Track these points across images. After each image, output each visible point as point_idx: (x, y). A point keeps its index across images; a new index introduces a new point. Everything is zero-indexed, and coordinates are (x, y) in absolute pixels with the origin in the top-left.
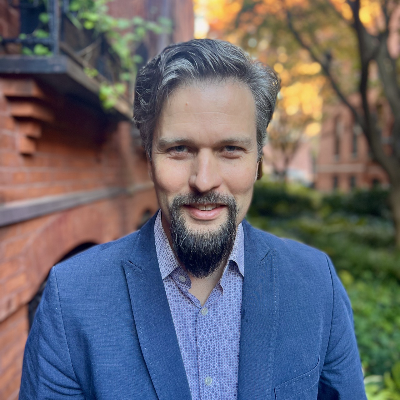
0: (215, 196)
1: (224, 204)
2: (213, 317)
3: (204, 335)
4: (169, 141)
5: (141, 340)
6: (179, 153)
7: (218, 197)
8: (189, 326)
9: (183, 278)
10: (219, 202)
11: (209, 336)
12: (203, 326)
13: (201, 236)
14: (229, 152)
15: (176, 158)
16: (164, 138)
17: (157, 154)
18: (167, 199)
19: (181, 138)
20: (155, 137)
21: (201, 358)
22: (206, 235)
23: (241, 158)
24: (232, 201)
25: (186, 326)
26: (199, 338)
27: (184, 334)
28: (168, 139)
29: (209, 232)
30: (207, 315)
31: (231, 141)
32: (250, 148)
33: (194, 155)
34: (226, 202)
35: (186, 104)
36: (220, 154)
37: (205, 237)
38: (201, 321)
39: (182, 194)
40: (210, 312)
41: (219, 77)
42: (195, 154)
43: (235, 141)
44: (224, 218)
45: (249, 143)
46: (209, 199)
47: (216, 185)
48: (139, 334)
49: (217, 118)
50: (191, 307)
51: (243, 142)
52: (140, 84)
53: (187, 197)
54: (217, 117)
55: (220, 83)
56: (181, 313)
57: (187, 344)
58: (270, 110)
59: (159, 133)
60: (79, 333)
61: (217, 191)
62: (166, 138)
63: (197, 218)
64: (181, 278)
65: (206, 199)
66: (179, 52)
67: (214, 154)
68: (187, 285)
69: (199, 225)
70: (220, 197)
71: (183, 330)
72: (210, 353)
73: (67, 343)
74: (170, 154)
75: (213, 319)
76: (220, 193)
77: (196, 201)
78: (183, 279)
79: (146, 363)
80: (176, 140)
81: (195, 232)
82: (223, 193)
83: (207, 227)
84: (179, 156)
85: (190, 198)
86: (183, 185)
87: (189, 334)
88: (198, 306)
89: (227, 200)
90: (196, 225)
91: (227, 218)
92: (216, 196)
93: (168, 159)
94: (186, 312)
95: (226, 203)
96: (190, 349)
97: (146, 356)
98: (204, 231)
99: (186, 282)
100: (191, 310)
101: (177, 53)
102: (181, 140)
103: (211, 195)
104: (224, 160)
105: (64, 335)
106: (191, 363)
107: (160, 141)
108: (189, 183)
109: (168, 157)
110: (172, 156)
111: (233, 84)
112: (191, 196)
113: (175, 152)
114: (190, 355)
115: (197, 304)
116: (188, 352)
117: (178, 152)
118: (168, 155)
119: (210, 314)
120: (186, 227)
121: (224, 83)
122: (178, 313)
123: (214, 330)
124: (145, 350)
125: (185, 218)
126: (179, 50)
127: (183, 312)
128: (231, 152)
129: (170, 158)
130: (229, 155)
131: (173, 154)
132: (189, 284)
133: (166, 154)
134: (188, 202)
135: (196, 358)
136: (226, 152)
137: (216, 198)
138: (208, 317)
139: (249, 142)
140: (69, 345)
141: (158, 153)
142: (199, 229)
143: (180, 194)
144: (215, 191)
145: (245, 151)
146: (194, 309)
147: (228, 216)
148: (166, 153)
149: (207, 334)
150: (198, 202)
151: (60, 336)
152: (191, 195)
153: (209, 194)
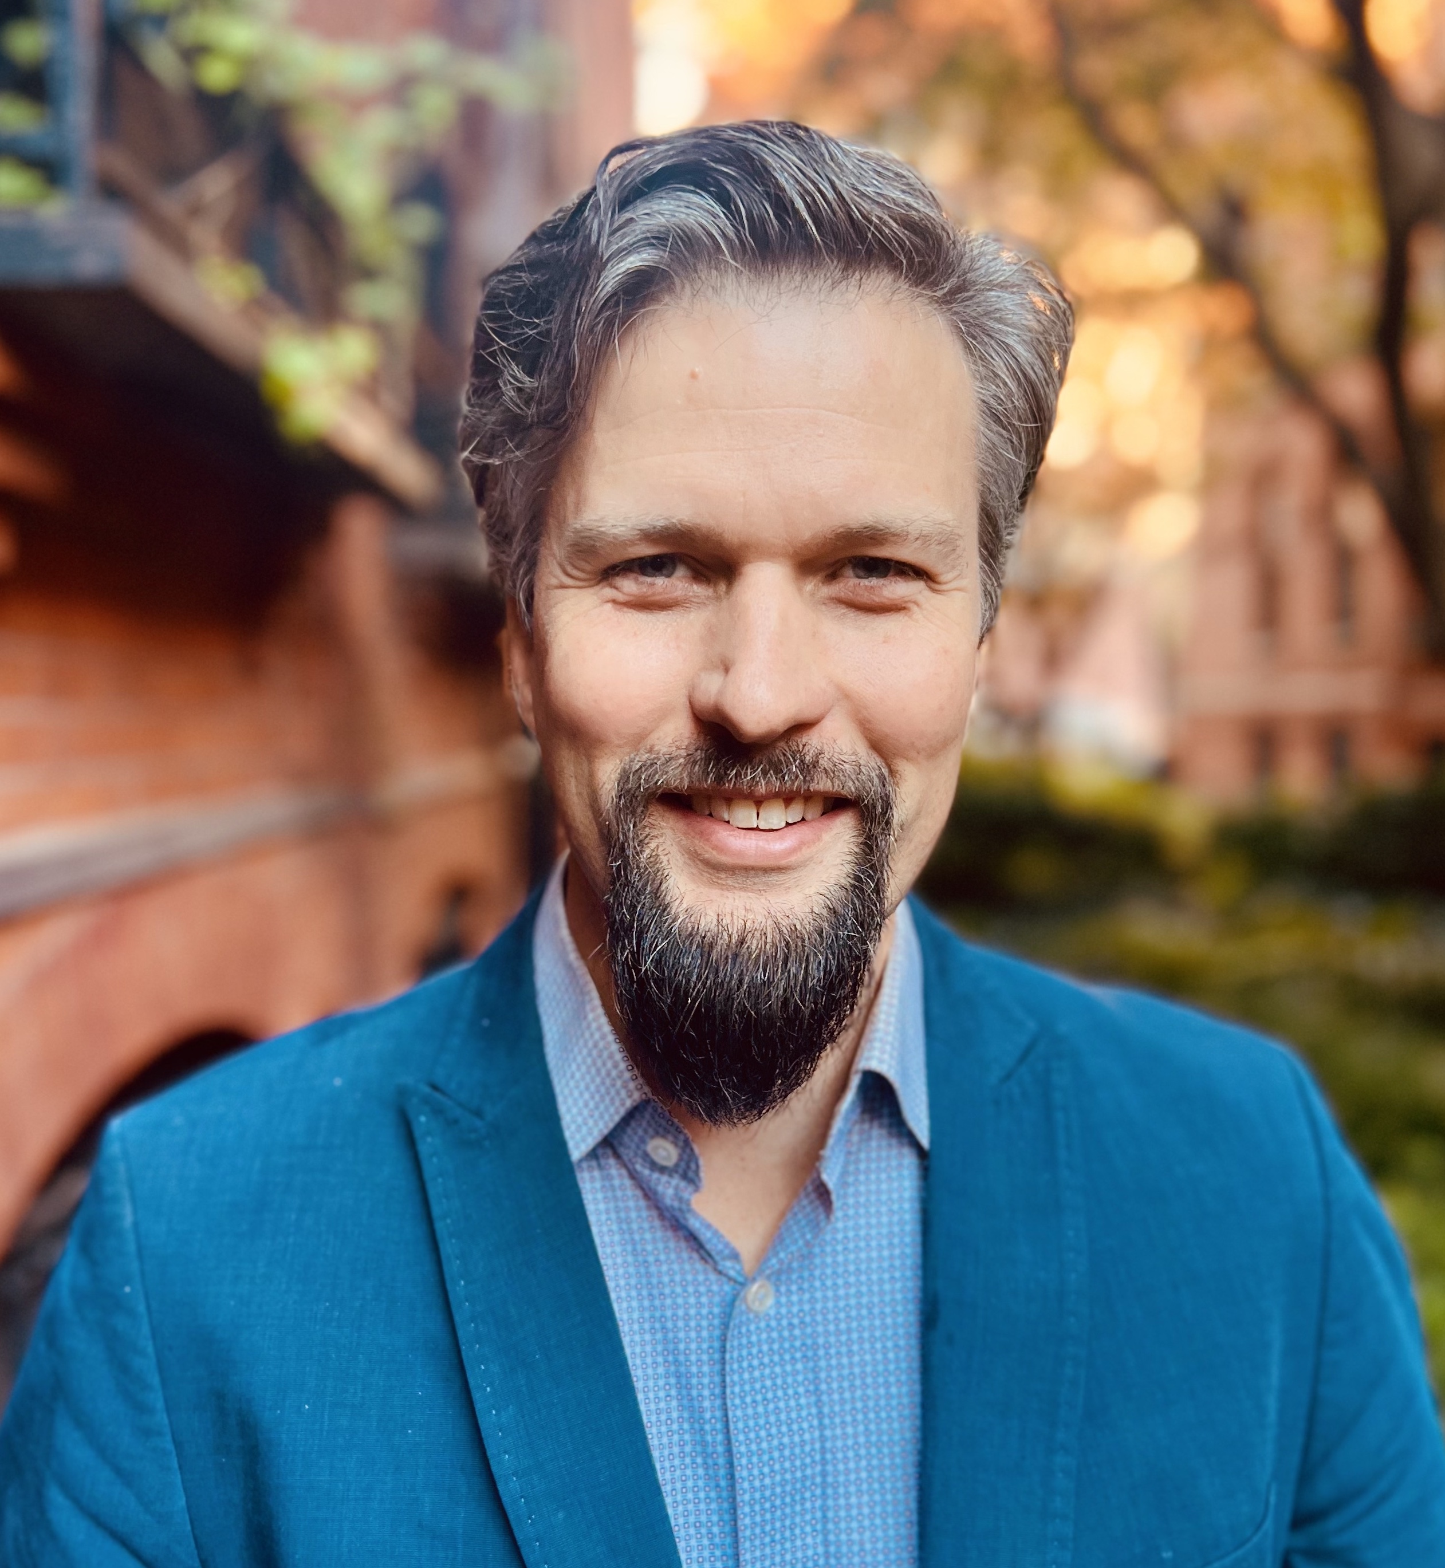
0: (802, 761)
1: (844, 792)
2: (796, 1321)
3: (759, 1398)
4: (615, 531)
5: (489, 1418)
6: (652, 584)
7: (815, 764)
8: (693, 1358)
9: (665, 1149)
10: (822, 784)
11: (782, 1404)
12: (755, 1362)
13: (735, 938)
14: (865, 582)
15: (644, 605)
16: (594, 517)
17: (560, 592)
18: (592, 775)
19: (666, 519)
20: (552, 522)
21: (747, 1497)
22: (757, 934)
23: (914, 608)
24: (876, 781)
25: (682, 1358)
26: (739, 1413)
27: (673, 1392)
28: (612, 522)
29: (770, 922)
30: (772, 1312)
31: (875, 535)
32: (955, 573)
33: (715, 591)
34: (851, 784)
35: (694, 376)
36: (828, 590)
37: (755, 942)
38: (744, 1341)
39: (656, 748)
40: (783, 1300)
41: (833, 267)
42: (722, 587)
43: (894, 535)
44: (838, 861)
45: (950, 548)
46: (778, 771)
47: (807, 715)
48: (476, 1396)
49: (821, 436)
50: (701, 1278)
51: (924, 538)
52: (503, 303)
53: (682, 760)
54: (821, 432)
55: (836, 291)
56: (657, 1303)
57: (687, 1437)
58: (1036, 422)
59: (570, 500)
60: (220, 1396)
61: (813, 742)
62: (602, 519)
63: (724, 859)
64: (656, 1148)
65: (765, 773)
66: (669, 162)
67: (800, 590)
68: (685, 1177)
69: (726, 893)
70: (824, 762)
71: (667, 1376)
72: (788, 1476)
73: (169, 1437)
74: (616, 588)
75: (797, 1332)
76: (825, 747)
77: (720, 779)
78: (664, 1151)
79: (511, 1517)
80: (645, 527)
81: (707, 923)
82: (837, 750)
83: (763, 900)
84: (654, 594)
85: (695, 763)
86: (663, 714)
87: (694, 1393)
88: (732, 1273)
89: (853, 777)
90: (715, 893)
91: (849, 858)
92: (807, 758)
93: (609, 605)
94: (680, 1301)
95: (850, 789)
96: (699, 1460)
97: (509, 1488)
98: (751, 916)
99: (677, 1165)
100: (702, 1289)
101: (660, 166)
102: (666, 528)
103: (785, 755)
104: (844, 614)
105: (160, 1404)
106: (703, 1518)
107: (577, 532)
108: (690, 703)
109: (608, 602)
110: (624, 594)
111: (888, 303)
112: (699, 755)
113: (636, 580)
114: (701, 1483)
115: (728, 1264)
116: (689, 1472)
117: (649, 580)
118: (608, 592)
119: (784, 1311)
120: (668, 898)
121: (852, 294)
122: (646, 1303)
123: (800, 1378)
124: (503, 1463)
125: (664, 859)
126: (671, 157)
127: (669, 1302)
128: (874, 581)
129: (614, 602)
130: (865, 598)
131: (630, 586)
132: (691, 1174)
133: (597, 588)
134: (682, 779)
135: (725, 1494)
136: (851, 584)
137: (808, 768)
138: (773, 1323)
139: (948, 541)
140: (178, 1445)
141: (563, 587)
142: (728, 910)
143: (650, 751)
144: (804, 740)
145: (933, 585)
146: (715, 1288)
147: (857, 850)
148: (599, 582)
149: (770, 1395)
150: (730, 781)
151: (141, 1408)
152: (696, 750)
153: (777, 751)
